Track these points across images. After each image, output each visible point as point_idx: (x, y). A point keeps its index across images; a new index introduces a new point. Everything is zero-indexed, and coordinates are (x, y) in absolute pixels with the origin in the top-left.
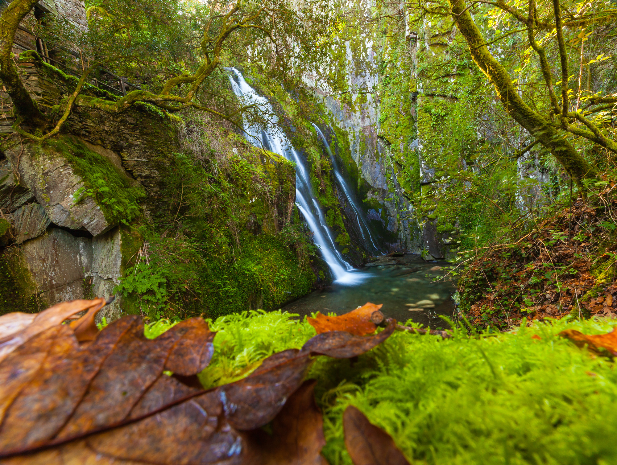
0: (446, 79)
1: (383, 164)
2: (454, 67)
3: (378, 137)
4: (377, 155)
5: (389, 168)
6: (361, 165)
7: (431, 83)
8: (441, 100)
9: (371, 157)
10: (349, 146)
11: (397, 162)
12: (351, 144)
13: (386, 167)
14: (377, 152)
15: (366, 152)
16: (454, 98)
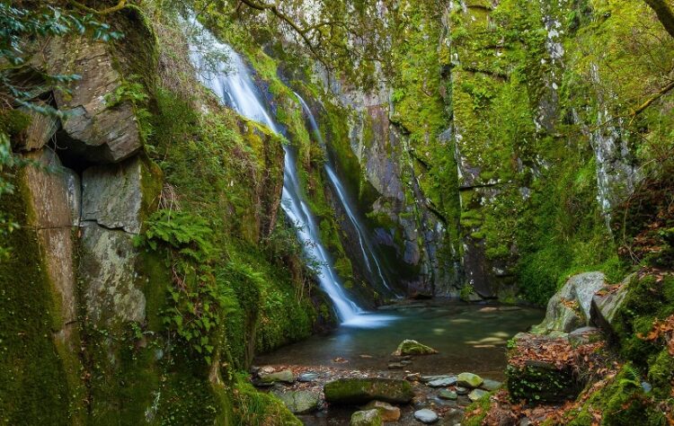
0: (491, 51)
1: (398, 162)
2: (500, 38)
3: (391, 122)
4: (388, 149)
5: (407, 168)
6: (365, 160)
7: (470, 54)
8: (485, 77)
9: (379, 151)
10: (347, 132)
11: (419, 160)
12: (351, 130)
13: (401, 166)
14: (389, 145)
15: (372, 144)
16: (503, 77)
